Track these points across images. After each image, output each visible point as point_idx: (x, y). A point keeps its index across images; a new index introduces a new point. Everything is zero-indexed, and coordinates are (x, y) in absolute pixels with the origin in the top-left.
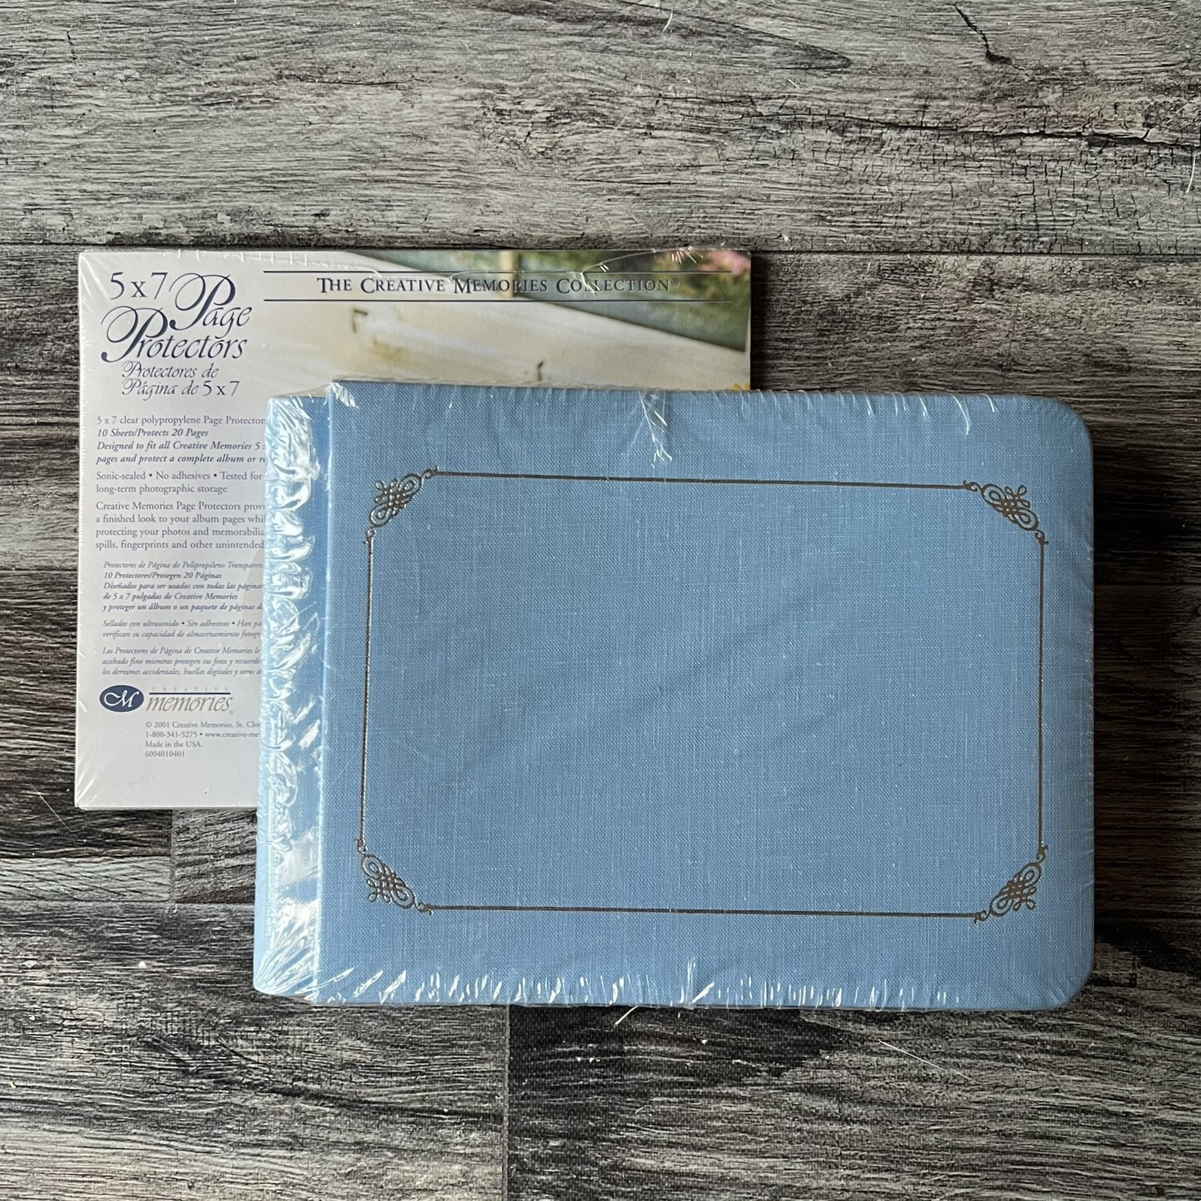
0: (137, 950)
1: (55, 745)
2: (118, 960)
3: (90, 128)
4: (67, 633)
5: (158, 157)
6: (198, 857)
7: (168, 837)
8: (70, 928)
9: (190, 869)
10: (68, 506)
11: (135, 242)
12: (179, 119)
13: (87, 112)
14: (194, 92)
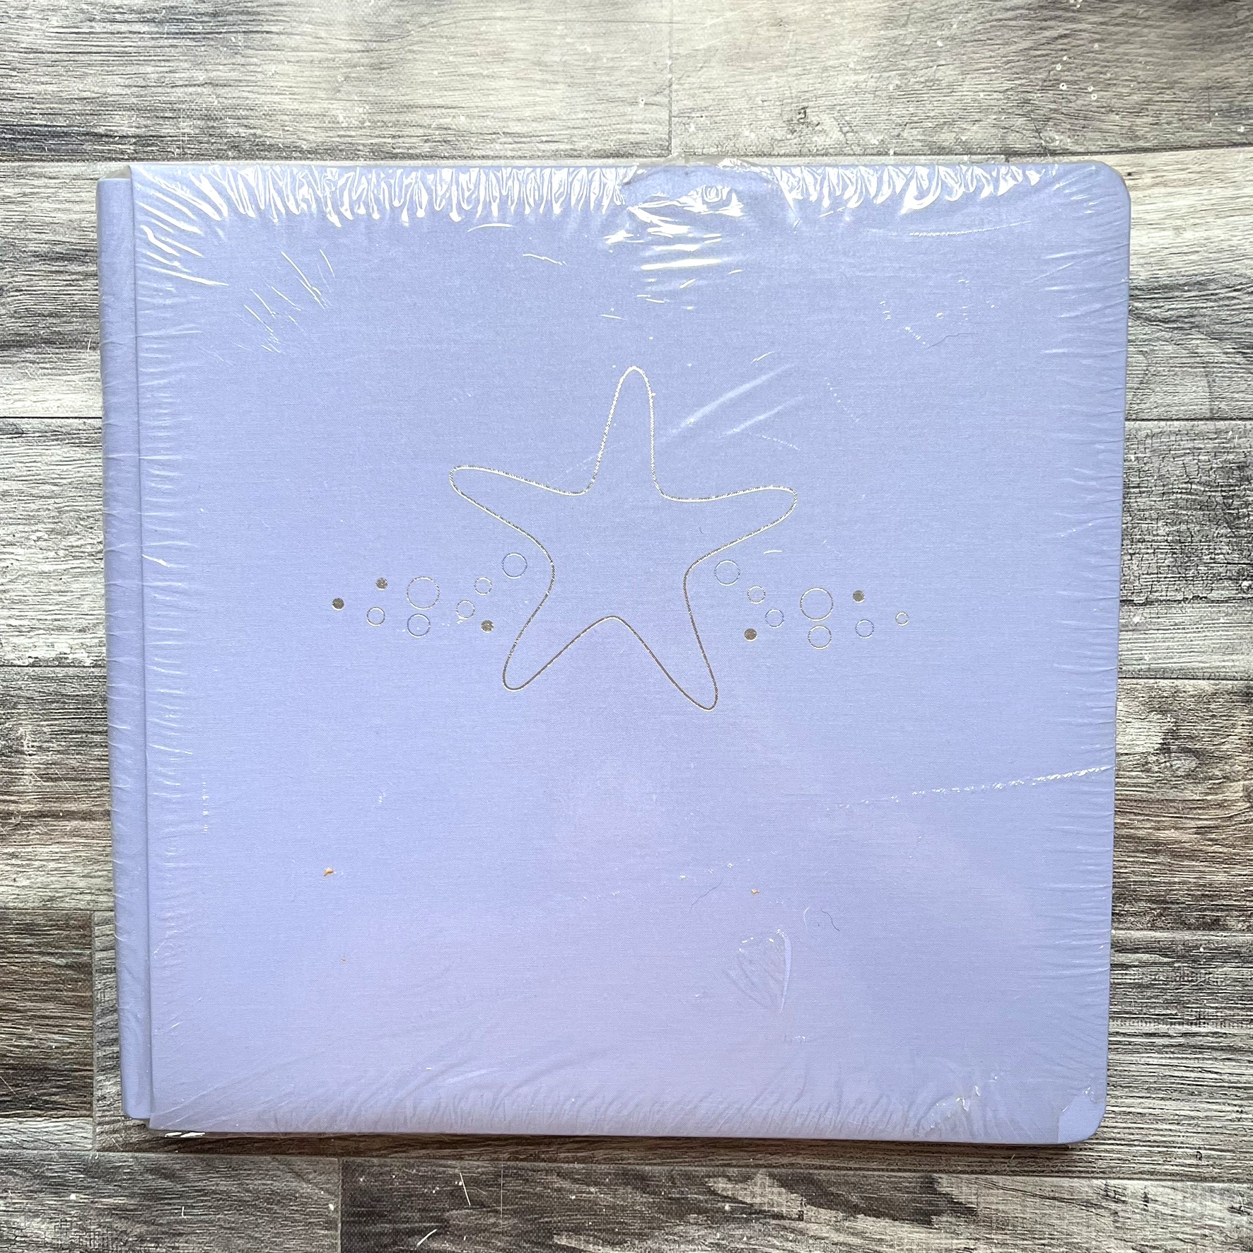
0: (69, 1186)
1: (7, 1036)
2: (55, 1193)
3: (13, 577)
4: (12, 955)
5: (64, 599)
6: (113, 1118)
7: (91, 1103)
8: (21, 1169)
9: (107, 1127)
10: (9, 862)
11: (50, 664)
12: (79, 570)
13: (10, 565)
14: (89, 549)
